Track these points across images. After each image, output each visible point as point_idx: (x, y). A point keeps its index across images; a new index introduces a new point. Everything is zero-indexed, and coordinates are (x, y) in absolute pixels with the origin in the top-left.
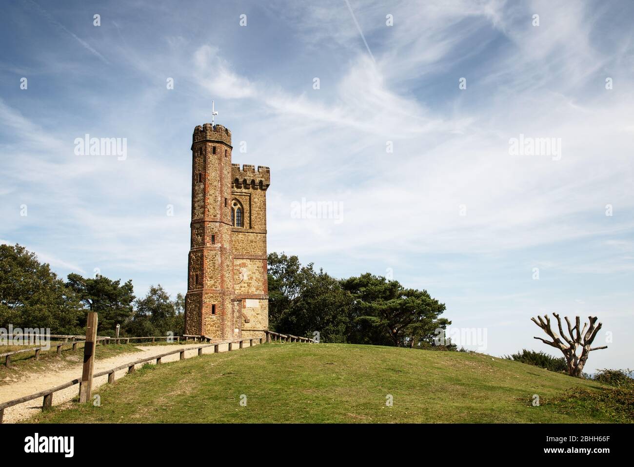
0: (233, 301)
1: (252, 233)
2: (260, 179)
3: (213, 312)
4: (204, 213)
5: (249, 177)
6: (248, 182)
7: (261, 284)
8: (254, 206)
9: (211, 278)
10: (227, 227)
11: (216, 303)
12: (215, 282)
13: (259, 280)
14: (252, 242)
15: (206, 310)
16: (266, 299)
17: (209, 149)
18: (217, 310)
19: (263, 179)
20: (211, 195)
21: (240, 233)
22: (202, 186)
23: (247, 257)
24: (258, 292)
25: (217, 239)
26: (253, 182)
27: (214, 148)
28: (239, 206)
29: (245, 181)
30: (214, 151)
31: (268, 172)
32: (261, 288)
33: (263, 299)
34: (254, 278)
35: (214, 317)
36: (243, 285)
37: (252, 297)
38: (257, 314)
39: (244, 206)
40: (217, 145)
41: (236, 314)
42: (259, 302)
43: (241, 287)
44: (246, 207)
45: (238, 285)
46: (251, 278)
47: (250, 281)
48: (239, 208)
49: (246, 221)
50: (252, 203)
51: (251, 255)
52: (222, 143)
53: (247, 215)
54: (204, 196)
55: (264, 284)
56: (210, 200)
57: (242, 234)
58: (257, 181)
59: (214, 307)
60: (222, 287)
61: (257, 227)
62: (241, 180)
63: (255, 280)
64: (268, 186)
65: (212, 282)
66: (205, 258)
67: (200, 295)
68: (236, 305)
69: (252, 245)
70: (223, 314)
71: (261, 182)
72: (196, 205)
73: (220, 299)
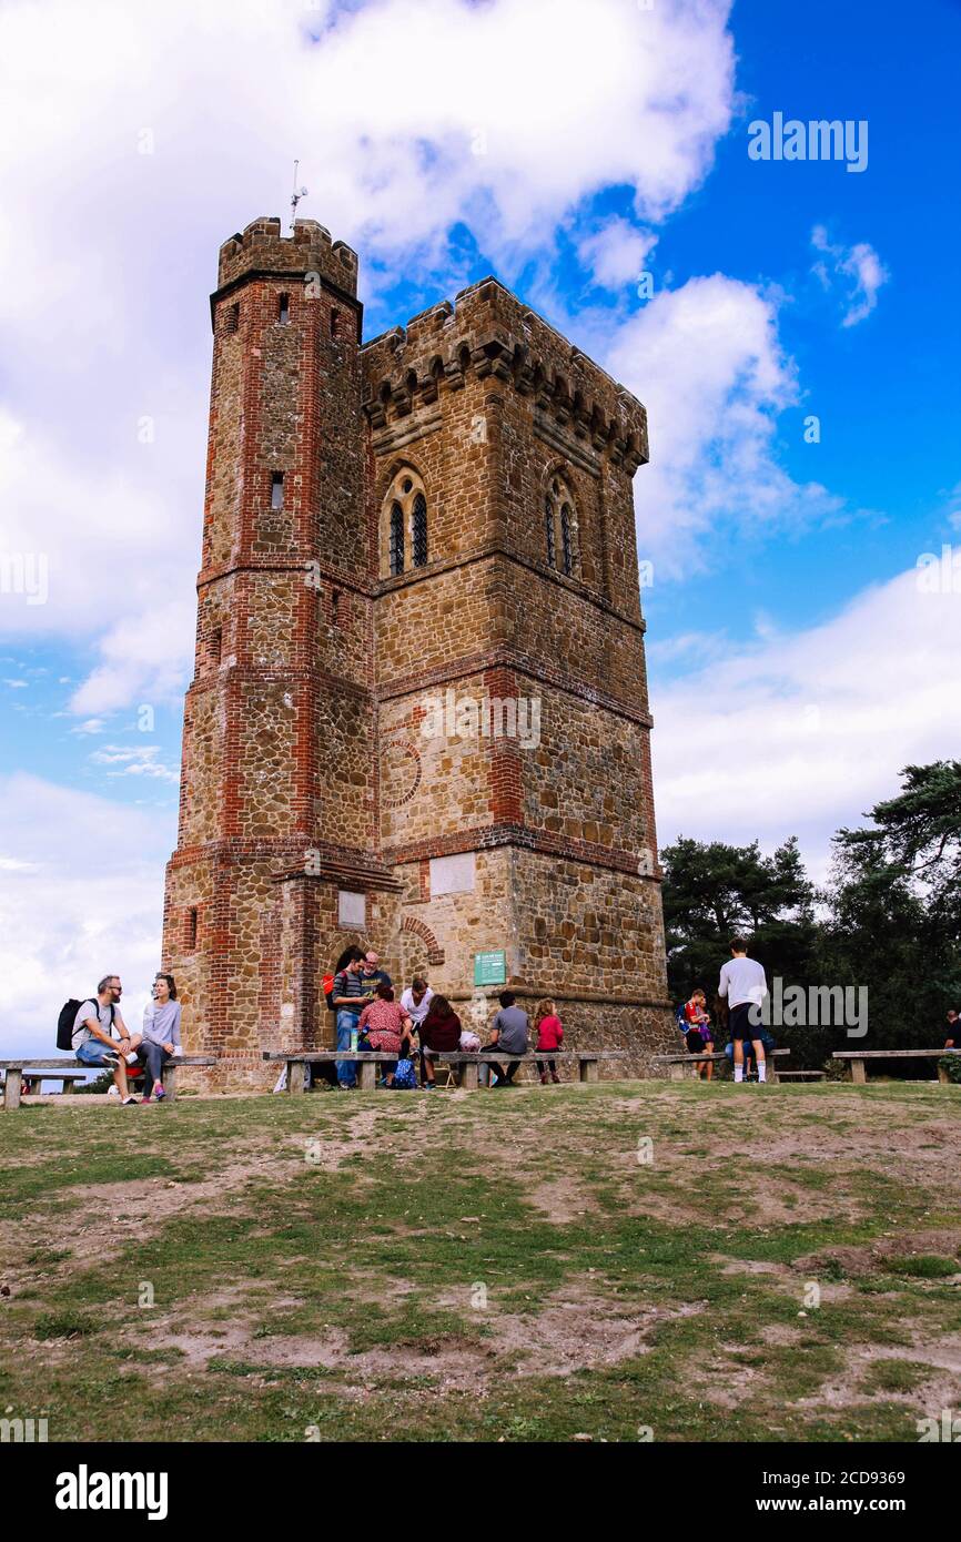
1: (447, 570)
2: (458, 341)
5: (424, 353)
6: (424, 377)
7: (481, 781)
9: (200, 801)
11: (201, 899)
13: (475, 766)
14: (447, 609)
15: (172, 937)
16: (499, 846)
17: (221, 323)
18: (199, 933)
19: (469, 336)
21: (410, 590)
23: (429, 680)
24: (471, 820)
29: (411, 377)
30: (236, 320)
31: (487, 294)
32: (483, 801)
33: (489, 848)
34: (457, 762)
35: (192, 961)
36: (419, 800)
37: (449, 847)
38: (474, 921)
42: (479, 866)
43: (414, 812)
45: (402, 808)
46: (447, 763)
47: (442, 780)
48: (419, 494)
51: (446, 667)
55: (493, 778)
57: (416, 593)
58: (450, 356)
60: (231, 830)
62: (399, 383)
63: (463, 771)
64: (489, 351)
65: (201, 818)
68: (287, 896)
69: (448, 624)
70: (217, 944)
71: (463, 350)
73: (212, 882)
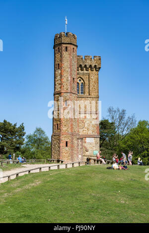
0: (78, 139)
1: (90, 98)
2: (95, 64)
4: (61, 88)
5: (88, 63)
6: (87, 67)
7: (95, 129)
8: (91, 81)
9: (65, 126)
10: (74, 95)
11: (68, 140)
12: (68, 128)
13: (94, 126)
15: (63, 144)
17: (63, 49)
18: (68, 145)
19: (97, 64)
20: (64, 77)
22: (60, 72)
26: (90, 66)
27: (66, 48)
28: (82, 81)
29: (85, 66)
31: (100, 59)
32: (95, 131)
33: (96, 137)
35: (67, 148)
36: (84, 129)
37: (90, 136)
38: (93, 146)
39: (85, 81)
40: (68, 45)
41: (80, 147)
42: (94, 139)
44: (87, 82)
45: (81, 130)
46: (90, 125)
47: (89, 127)
48: (82, 83)
49: (87, 90)
50: (90, 79)
52: (71, 44)
53: (87, 87)
54: (61, 77)
55: (97, 128)
56: (64, 80)
57: (84, 99)
58: (93, 66)
59: (67, 142)
60: (72, 131)
61: (93, 94)
62: (83, 66)
63: (92, 126)
64: (100, 68)
65: (66, 128)
67: (59, 136)
68: (80, 141)
70: (72, 147)
71: (95, 66)
72: (56, 83)
73: (70, 138)
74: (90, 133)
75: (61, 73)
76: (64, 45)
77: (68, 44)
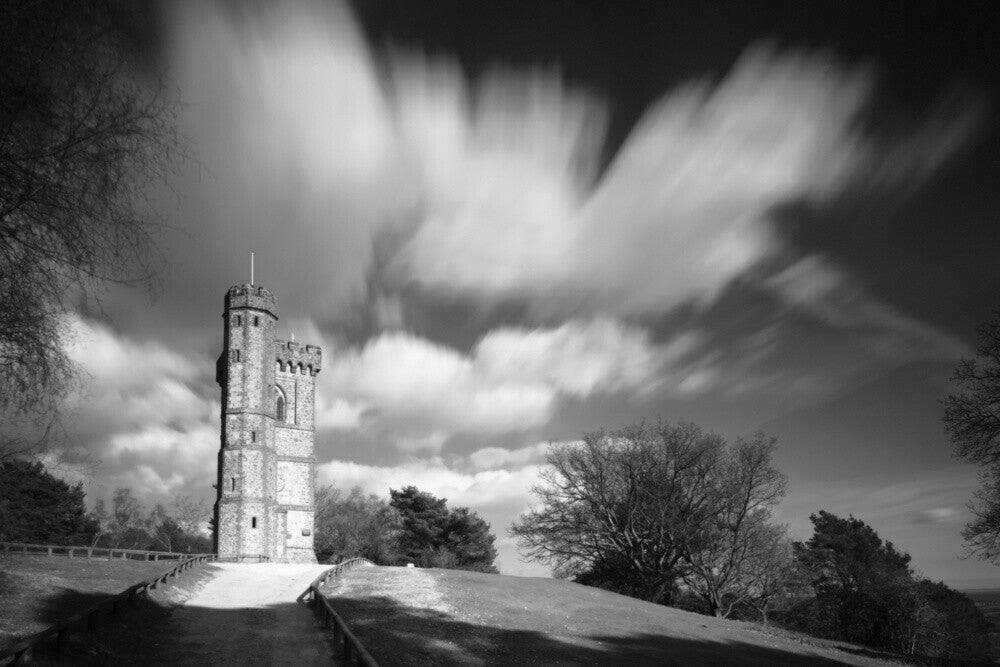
0: (277, 512)
2: (309, 361)
3: (254, 525)
4: (242, 402)
5: (296, 357)
6: (294, 364)
7: (305, 493)
8: (300, 395)
9: (251, 483)
10: (270, 420)
11: (258, 514)
12: (257, 489)
13: (304, 488)
14: (296, 440)
15: (246, 523)
16: (311, 511)
17: (251, 320)
18: (258, 523)
19: (313, 362)
20: (251, 380)
23: (289, 459)
24: (303, 503)
25: (259, 436)
26: (300, 364)
27: (256, 319)
28: (281, 393)
29: (290, 362)
30: (256, 322)
31: (319, 353)
32: (306, 498)
33: (308, 511)
34: (298, 485)
35: (255, 531)
36: (285, 493)
37: (295, 508)
39: (288, 394)
40: (259, 314)
41: (280, 528)
42: (304, 515)
44: (291, 397)
46: (294, 485)
47: (293, 489)
48: (281, 397)
49: (290, 413)
50: (298, 391)
51: (294, 457)
52: (265, 311)
53: (290, 406)
54: (244, 379)
55: (309, 493)
56: (250, 385)
58: (305, 364)
59: (254, 520)
60: (264, 495)
61: (303, 423)
62: (285, 361)
63: (300, 488)
64: (318, 371)
65: (252, 489)
66: (243, 459)
67: (239, 504)
68: (280, 517)
69: (296, 445)
70: (266, 528)
71: (310, 365)
72: (231, 391)
73: (262, 510)
74: (296, 501)
75: (243, 371)
76: (252, 312)
77: (261, 310)
